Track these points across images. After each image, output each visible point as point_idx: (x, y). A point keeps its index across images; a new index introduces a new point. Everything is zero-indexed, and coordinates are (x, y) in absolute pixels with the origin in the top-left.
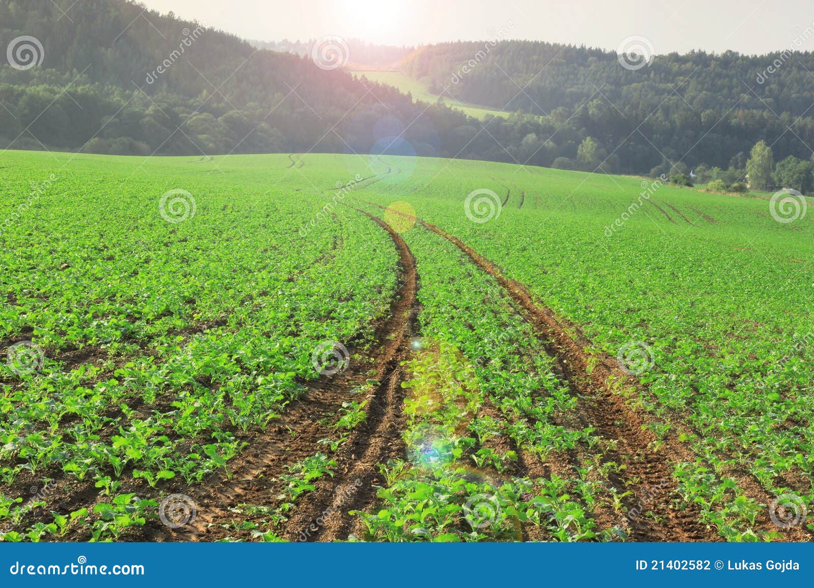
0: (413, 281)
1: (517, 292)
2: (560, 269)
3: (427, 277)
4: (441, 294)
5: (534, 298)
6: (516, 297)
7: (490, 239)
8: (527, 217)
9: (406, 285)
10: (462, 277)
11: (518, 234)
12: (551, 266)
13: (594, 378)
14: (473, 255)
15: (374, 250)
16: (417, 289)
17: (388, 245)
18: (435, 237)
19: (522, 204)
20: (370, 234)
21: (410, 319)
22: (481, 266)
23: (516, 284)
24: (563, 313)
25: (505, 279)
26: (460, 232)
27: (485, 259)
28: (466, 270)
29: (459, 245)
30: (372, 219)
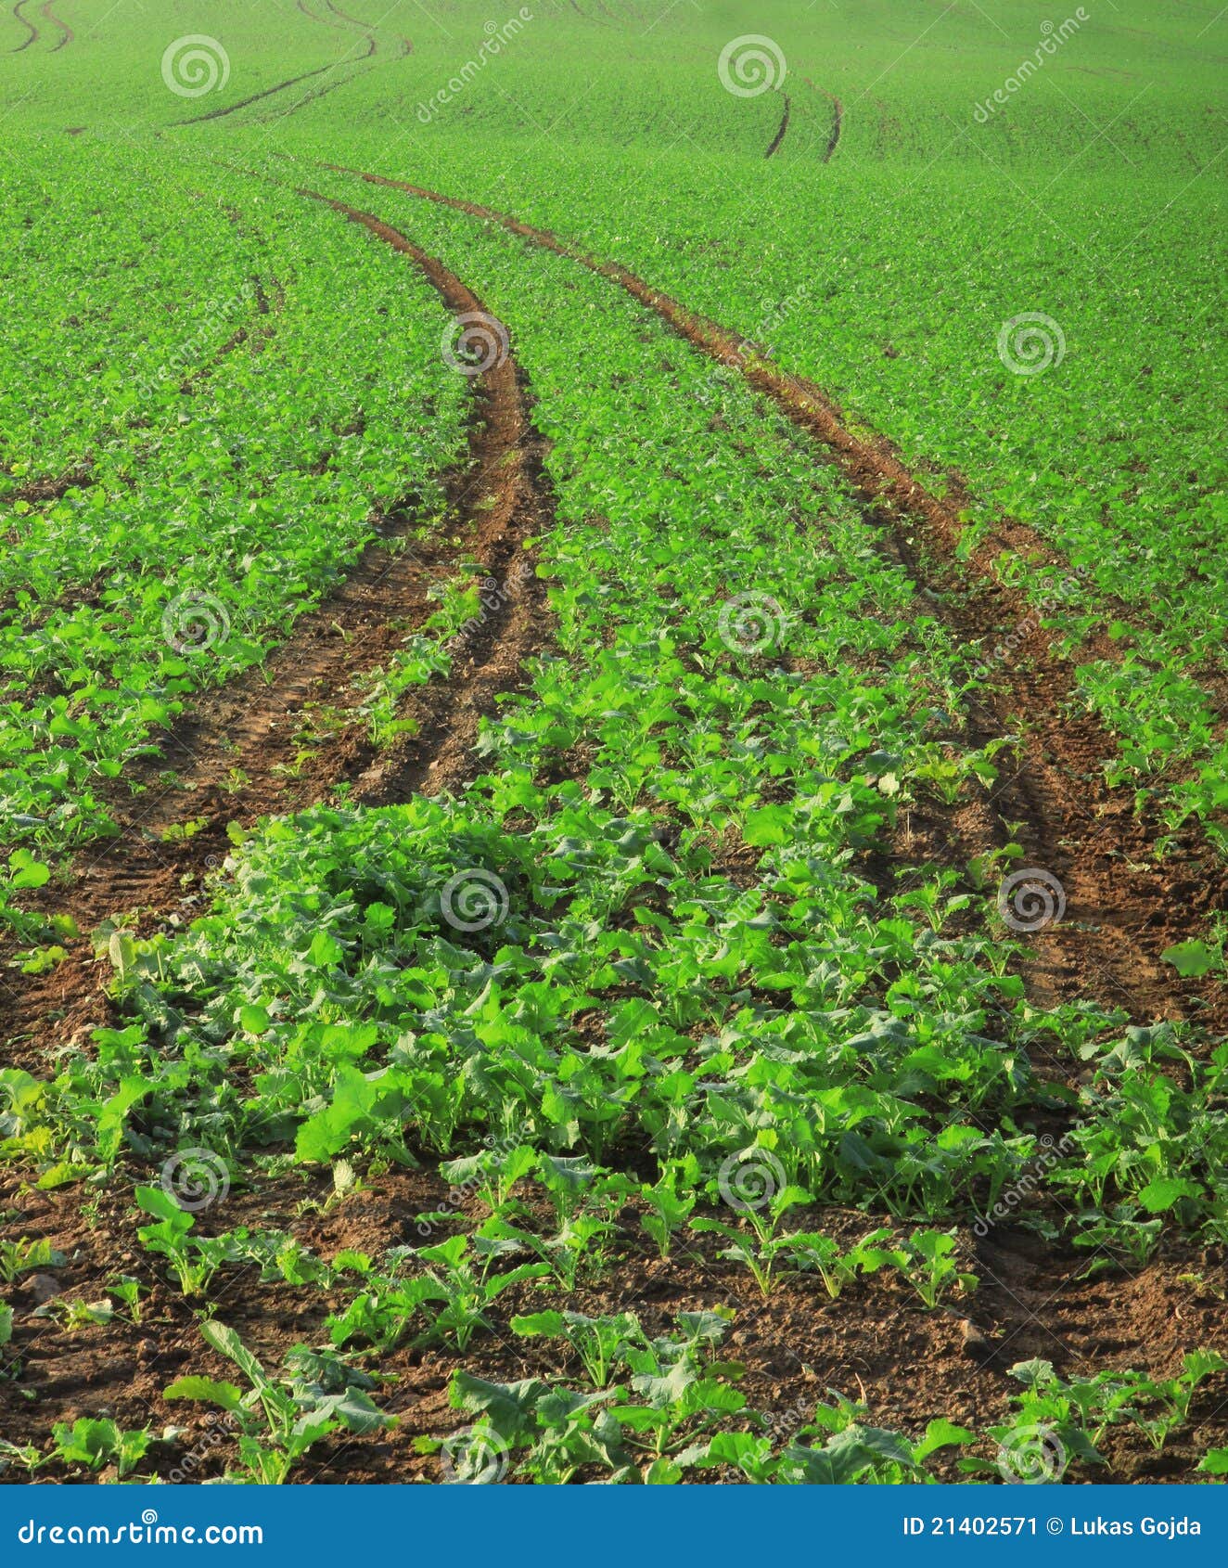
0: (513, 387)
1: (803, 404)
2: (939, 343)
3: (550, 376)
4: (596, 414)
5: (848, 415)
6: (800, 417)
7: (726, 264)
8: (843, 191)
9: (493, 400)
10: (649, 370)
11: (814, 248)
12: (911, 335)
13: (970, 566)
14: (676, 314)
15: (383, 311)
16: (528, 404)
17: (419, 296)
18: (555, 265)
19: (832, 146)
20: (358, 264)
21: (524, 467)
22: (702, 344)
23: (806, 386)
24: (923, 447)
25: (772, 375)
26: (630, 246)
27: (713, 325)
28: (658, 353)
29: (633, 288)
30: (354, 217)
